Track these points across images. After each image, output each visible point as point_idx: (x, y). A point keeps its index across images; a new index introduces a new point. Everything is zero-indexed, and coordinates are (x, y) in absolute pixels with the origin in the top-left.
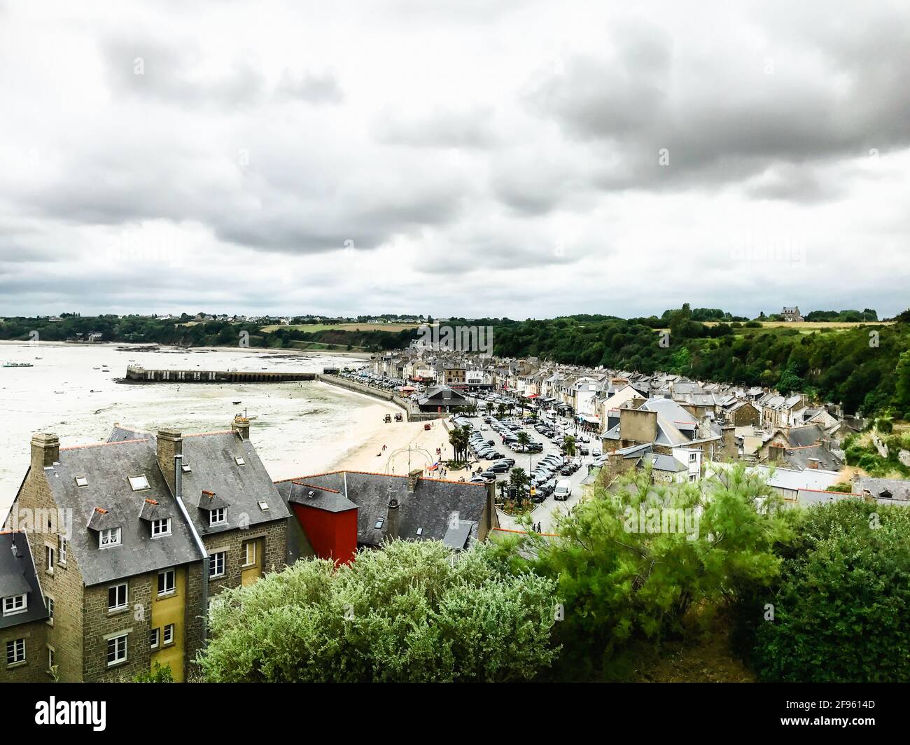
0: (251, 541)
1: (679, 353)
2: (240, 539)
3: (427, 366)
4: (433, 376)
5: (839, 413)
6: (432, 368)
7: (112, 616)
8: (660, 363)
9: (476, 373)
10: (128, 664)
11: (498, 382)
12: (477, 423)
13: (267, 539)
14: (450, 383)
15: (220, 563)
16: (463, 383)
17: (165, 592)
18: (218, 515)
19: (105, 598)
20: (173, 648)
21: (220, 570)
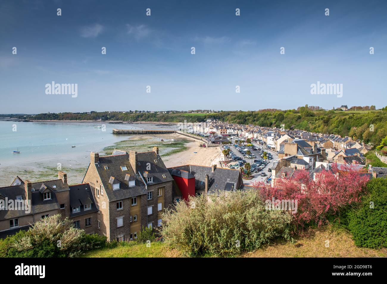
0: (160, 188)
1: (303, 122)
2: (157, 187)
3: (214, 128)
4: (216, 131)
5: (363, 143)
6: (215, 129)
7: (118, 212)
8: (297, 126)
9: (231, 130)
10: (123, 227)
11: (239, 133)
12: (232, 148)
13: (165, 187)
14: (222, 134)
15: (151, 195)
16: (226, 134)
17: (134, 205)
18: (150, 180)
19: (116, 205)
20: (137, 222)
21: (151, 198)
